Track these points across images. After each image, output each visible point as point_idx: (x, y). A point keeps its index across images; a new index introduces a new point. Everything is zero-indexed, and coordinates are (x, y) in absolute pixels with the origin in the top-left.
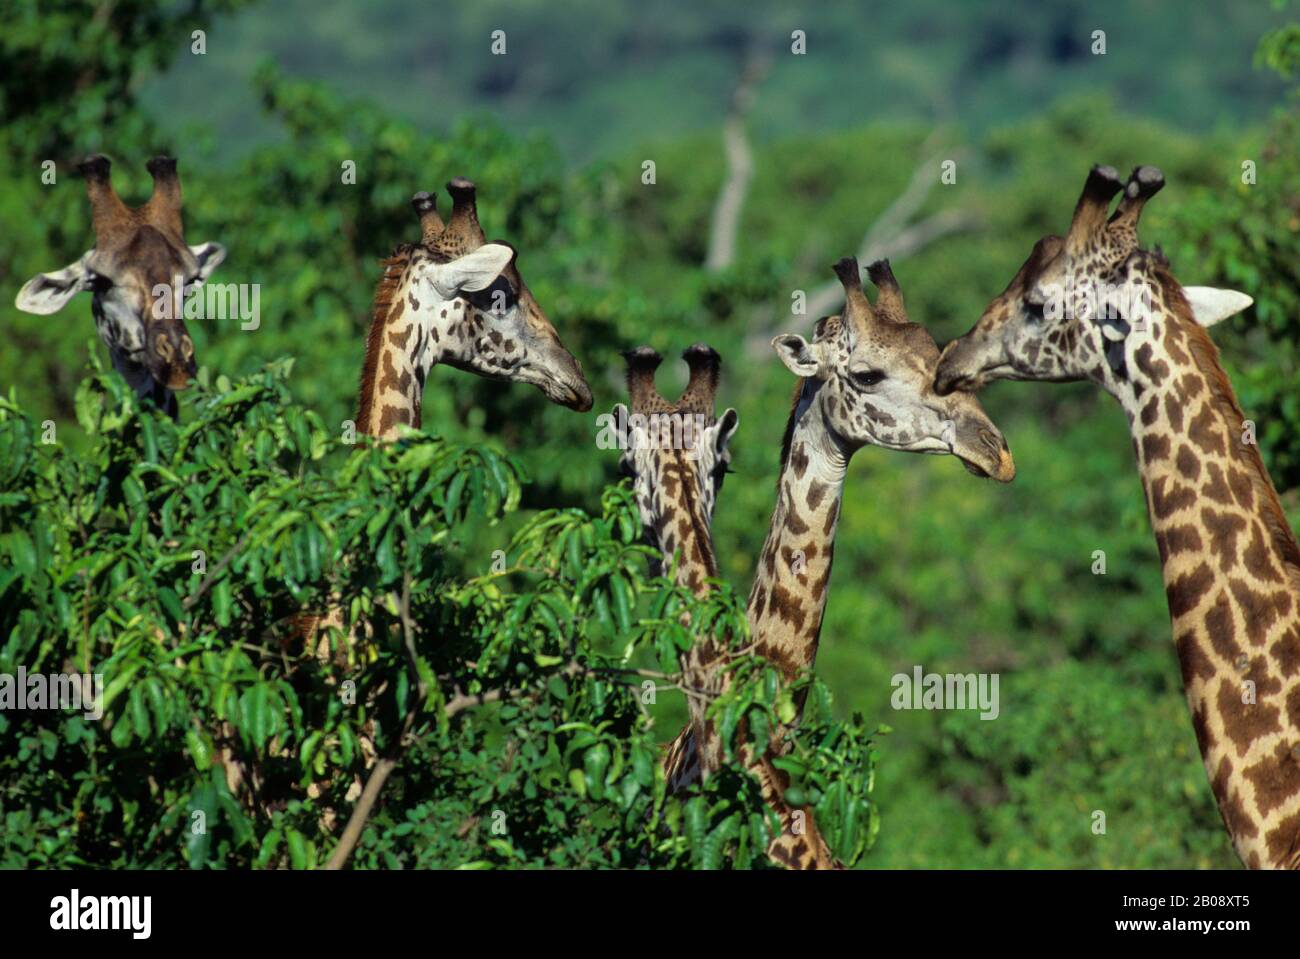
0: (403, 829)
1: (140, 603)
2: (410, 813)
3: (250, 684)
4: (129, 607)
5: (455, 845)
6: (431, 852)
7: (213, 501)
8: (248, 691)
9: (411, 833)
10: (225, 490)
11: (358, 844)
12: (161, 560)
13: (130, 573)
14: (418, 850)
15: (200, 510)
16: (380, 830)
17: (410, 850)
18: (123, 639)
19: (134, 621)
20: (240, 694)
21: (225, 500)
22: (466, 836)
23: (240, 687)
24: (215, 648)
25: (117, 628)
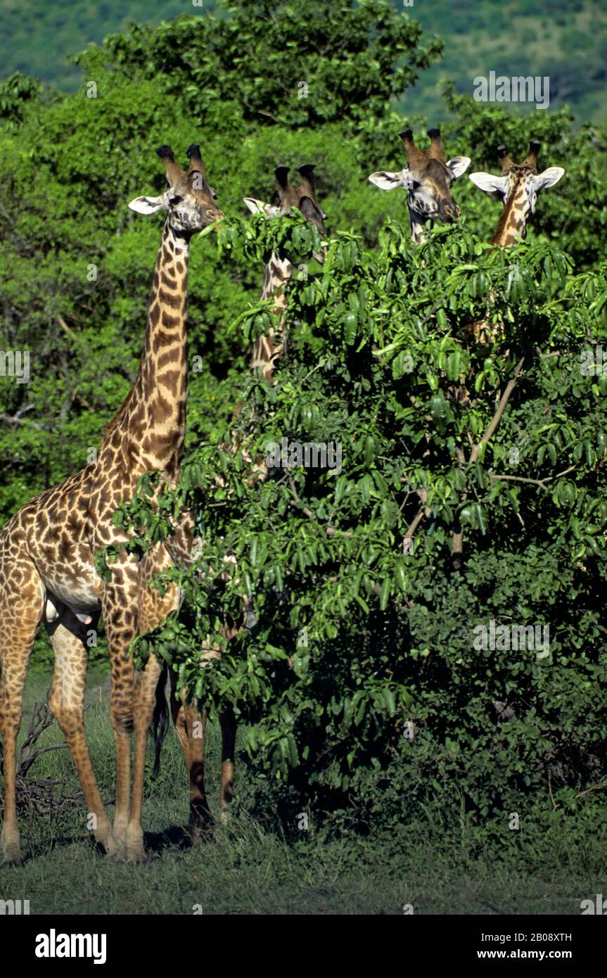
0: (519, 413)
1: (403, 322)
2: (522, 405)
3: (453, 351)
4: (399, 324)
5: (542, 418)
6: (532, 421)
7: (434, 277)
8: (451, 355)
9: (523, 414)
10: (439, 272)
11: (501, 420)
12: (412, 303)
13: (399, 309)
14: (526, 421)
15: (428, 281)
16: (510, 413)
17: (523, 421)
18: (397, 337)
19: (401, 330)
20: (448, 356)
21: (439, 277)
22: (547, 413)
23: (448, 353)
24: (436, 339)
25: (394, 333)
